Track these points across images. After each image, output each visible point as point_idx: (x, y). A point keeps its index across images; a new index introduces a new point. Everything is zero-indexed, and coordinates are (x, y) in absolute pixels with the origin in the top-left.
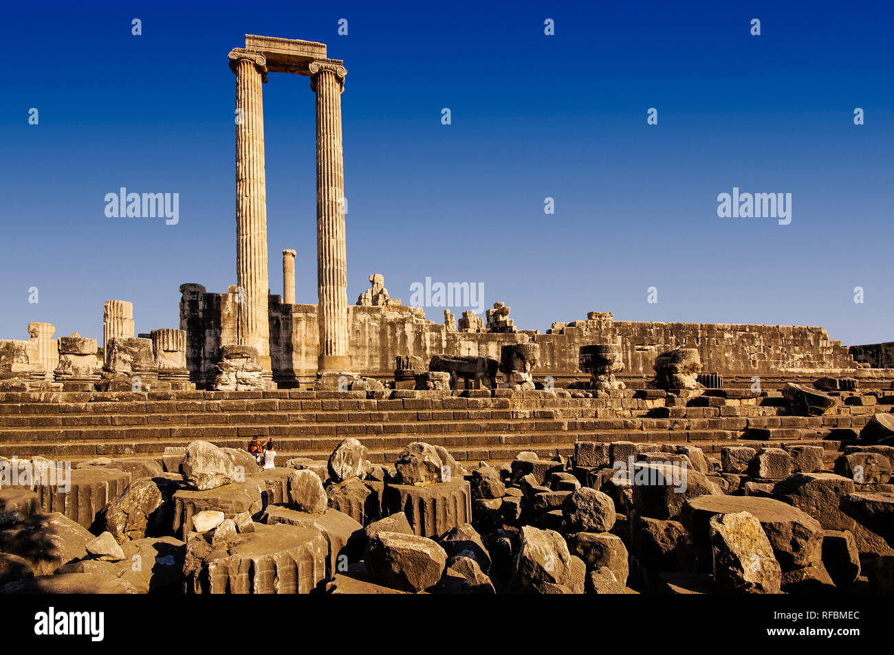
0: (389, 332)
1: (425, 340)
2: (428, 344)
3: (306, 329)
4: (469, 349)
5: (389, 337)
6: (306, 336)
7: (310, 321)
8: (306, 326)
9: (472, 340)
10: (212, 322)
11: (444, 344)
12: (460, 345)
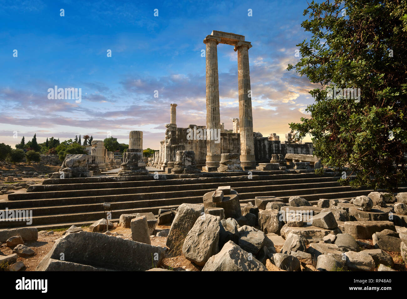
0: (258, 144)
1: (273, 147)
2: (274, 149)
3: (224, 143)
4: (290, 150)
5: (258, 146)
6: (223, 146)
7: (225, 139)
8: (224, 142)
9: (291, 147)
10: (182, 140)
11: (280, 149)
12: (287, 149)
